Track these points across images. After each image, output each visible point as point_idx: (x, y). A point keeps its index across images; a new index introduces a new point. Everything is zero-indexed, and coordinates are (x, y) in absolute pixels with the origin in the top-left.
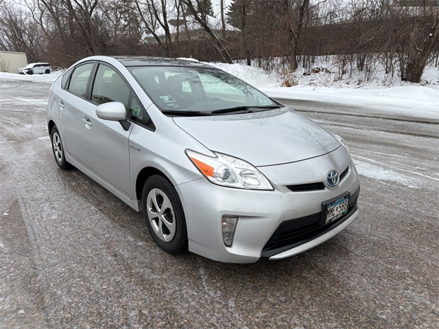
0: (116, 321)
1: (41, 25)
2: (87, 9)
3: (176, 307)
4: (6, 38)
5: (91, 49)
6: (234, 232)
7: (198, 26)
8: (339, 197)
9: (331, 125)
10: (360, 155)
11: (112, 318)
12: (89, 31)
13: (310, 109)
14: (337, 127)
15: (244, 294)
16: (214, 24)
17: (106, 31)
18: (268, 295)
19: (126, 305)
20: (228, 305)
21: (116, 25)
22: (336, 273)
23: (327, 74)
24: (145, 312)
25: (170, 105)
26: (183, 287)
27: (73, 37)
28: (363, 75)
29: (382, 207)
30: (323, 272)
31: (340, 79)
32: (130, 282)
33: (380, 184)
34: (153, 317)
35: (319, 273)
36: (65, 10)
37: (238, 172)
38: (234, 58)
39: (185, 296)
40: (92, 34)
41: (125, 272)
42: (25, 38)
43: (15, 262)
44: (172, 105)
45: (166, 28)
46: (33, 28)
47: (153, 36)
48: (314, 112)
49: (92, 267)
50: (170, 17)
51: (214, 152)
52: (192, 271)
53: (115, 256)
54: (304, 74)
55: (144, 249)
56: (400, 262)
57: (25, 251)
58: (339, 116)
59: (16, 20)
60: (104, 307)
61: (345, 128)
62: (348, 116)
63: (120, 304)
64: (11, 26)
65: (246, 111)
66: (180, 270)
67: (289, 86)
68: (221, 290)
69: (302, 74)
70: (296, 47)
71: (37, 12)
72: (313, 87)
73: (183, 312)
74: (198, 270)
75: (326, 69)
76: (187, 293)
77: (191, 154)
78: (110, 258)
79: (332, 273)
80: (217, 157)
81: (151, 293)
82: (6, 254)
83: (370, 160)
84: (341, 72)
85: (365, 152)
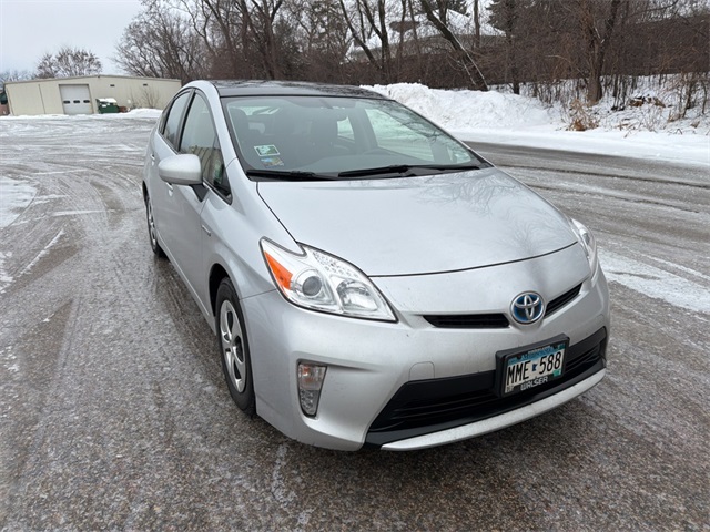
0: (106, 517)
1: (205, 38)
2: (267, 11)
3: (210, 509)
4: (158, 58)
5: (270, 72)
6: (320, 391)
7: (432, 31)
8: (540, 345)
9: (639, 201)
10: (675, 262)
11: (103, 510)
12: (269, 44)
13: (608, 170)
14: (647, 206)
15: (335, 504)
16: (461, 25)
17: (294, 44)
18: (378, 512)
19: (135, 492)
20: (297, 521)
21: (311, 34)
22: (525, 490)
23: (656, 109)
24: (158, 509)
25: (266, 160)
26: (238, 474)
27: (246, 54)
29: (679, 367)
30: (500, 485)
31: (681, 117)
32: (162, 452)
33: (694, 320)
34: (165, 521)
35: (492, 486)
36: (237, 14)
37: (335, 283)
38: (489, 81)
39: (235, 491)
40: (273, 50)
41: (162, 434)
42: (182, 58)
43: (20, 396)
44: (270, 160)
45: (383, 37)
46: (193, 42)
47: (362, 49)
48: (613, 176)
49: (119, 419)
50: (390, 18)
51: (301, 245)
52: (266, 447)
53: (160, 405)
54: (614, 108)
55: (210, 398)
56: (671, 487)
57: (41, 382)
58: (659, 186)
59: (172, 30)
60: (102, 490)
61: (664, 208)
62: (677, 187)
63: (127, 488)
64: (165, 40)
65: (403, 174)
66: (248, 443)
67: (582, 129)
68: (297, 492)
69: (609, 108)
70: (601, 61)
71: (200, 18)
72: (625, 132)
73: (217, 520)
74: (277, 449)
75: (656, 99)
76: (240, 486)
77: (267, 247)
78: (152, 407)
79: (518, 489)
80: (305, 254)
81: (184, 478)
82: (15, 382)
83: (691, 271)
84: (684, 104)
85: (688, 255)
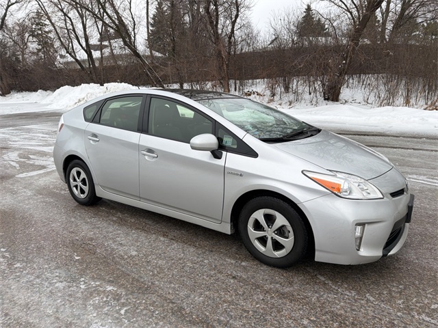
6: (362, 237)
21: (23, 49)
23: (259, 97)
25: (257, 133)
28: (291, 97)
45: (89, 53)
51: (330, 171)
77: (310, 175)
80: (336, 175)
84: (272, 94)
